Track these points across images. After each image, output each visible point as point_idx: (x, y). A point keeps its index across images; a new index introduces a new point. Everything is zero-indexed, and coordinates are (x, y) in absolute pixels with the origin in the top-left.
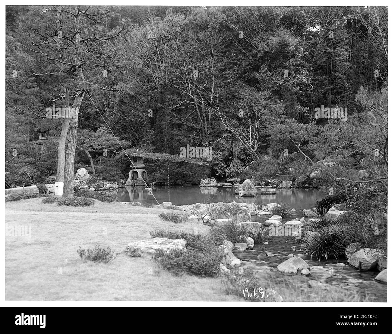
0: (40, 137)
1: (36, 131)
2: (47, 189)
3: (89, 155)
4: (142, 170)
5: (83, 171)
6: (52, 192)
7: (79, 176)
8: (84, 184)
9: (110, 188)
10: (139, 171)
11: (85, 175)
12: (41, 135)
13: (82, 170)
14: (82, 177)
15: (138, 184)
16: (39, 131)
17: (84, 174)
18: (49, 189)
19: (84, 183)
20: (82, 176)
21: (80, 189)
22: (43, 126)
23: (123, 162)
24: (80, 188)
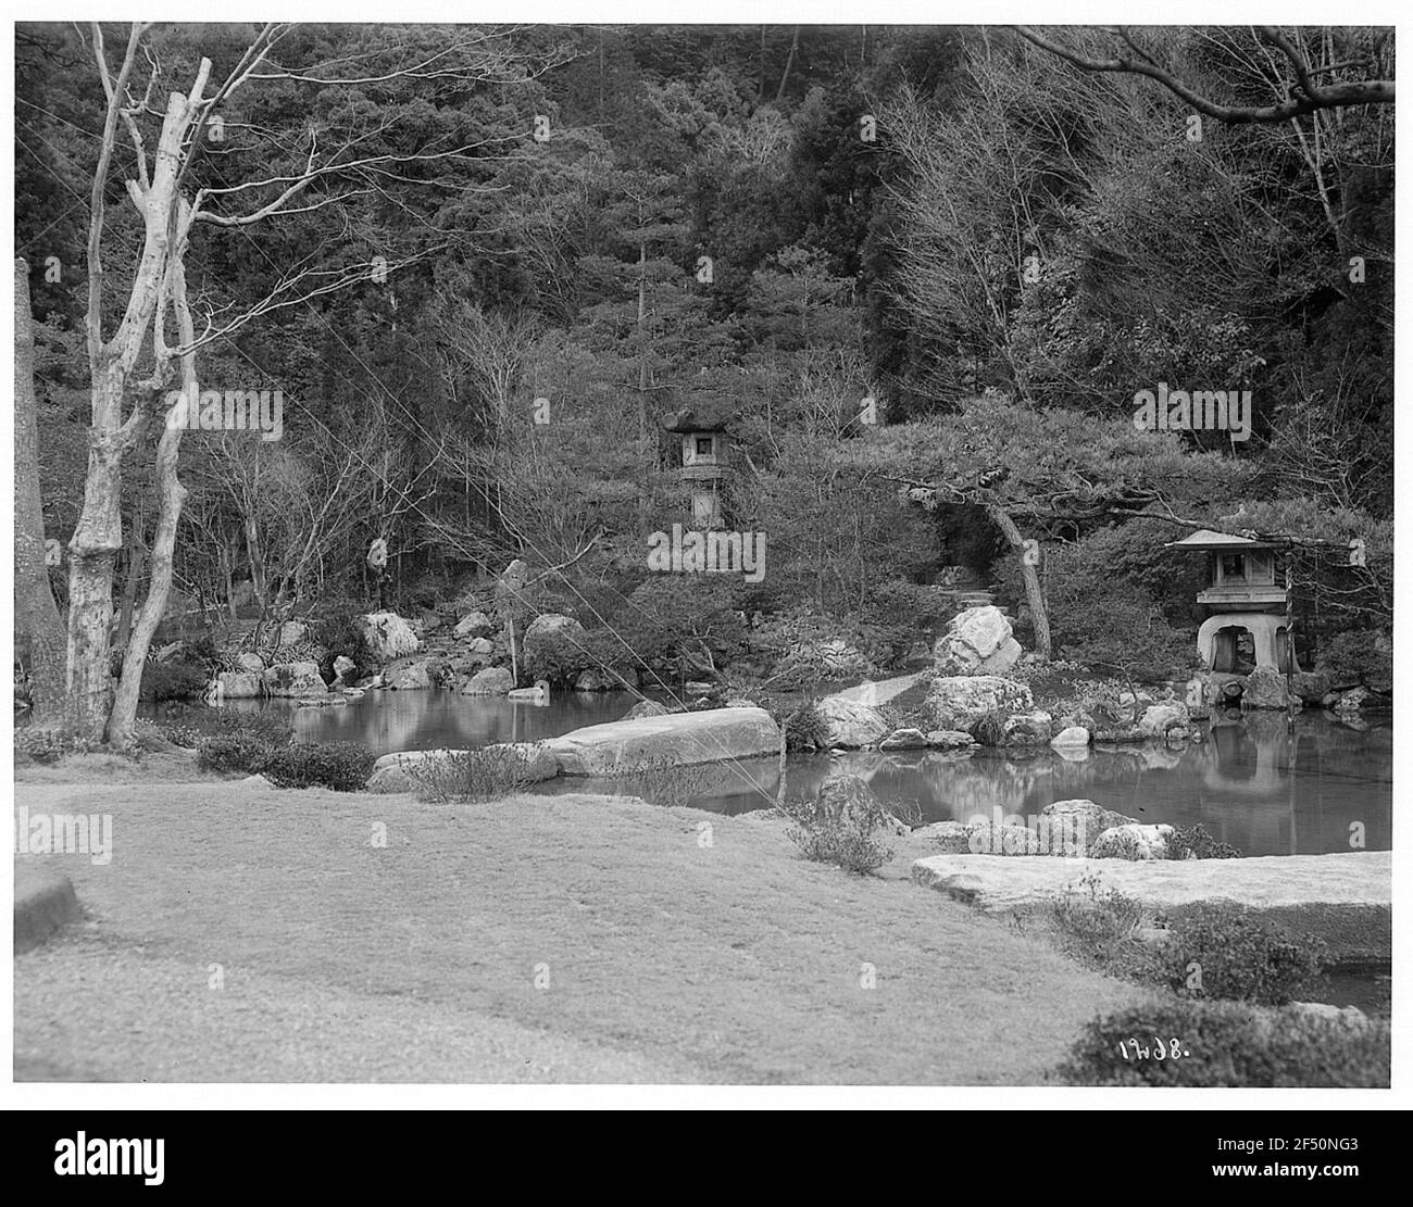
0: (691, 455)
1: (673, 424)
2: (825, 730)
3: (1017, 533)
4: (1274, 622)
5: (987, 625)
6: (851, 748)
7: (966, 653)
8: (1025, 701)
9: (1169, 728)
10: (1261, 628)
11: (999, 646)
12: (693, 444)
13: (982, 620)
14: (983, 660)
15: (1259, 700)
16: (686, 429)
17: (996, 640)
18: (836, 727)
19: (1023, 696)
20: (984, 654)
21: (1012, 732)
22: (709, 402)
23: (1132, 573)
24: (1009, 726)
